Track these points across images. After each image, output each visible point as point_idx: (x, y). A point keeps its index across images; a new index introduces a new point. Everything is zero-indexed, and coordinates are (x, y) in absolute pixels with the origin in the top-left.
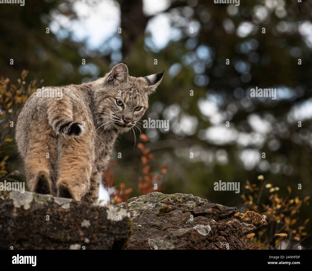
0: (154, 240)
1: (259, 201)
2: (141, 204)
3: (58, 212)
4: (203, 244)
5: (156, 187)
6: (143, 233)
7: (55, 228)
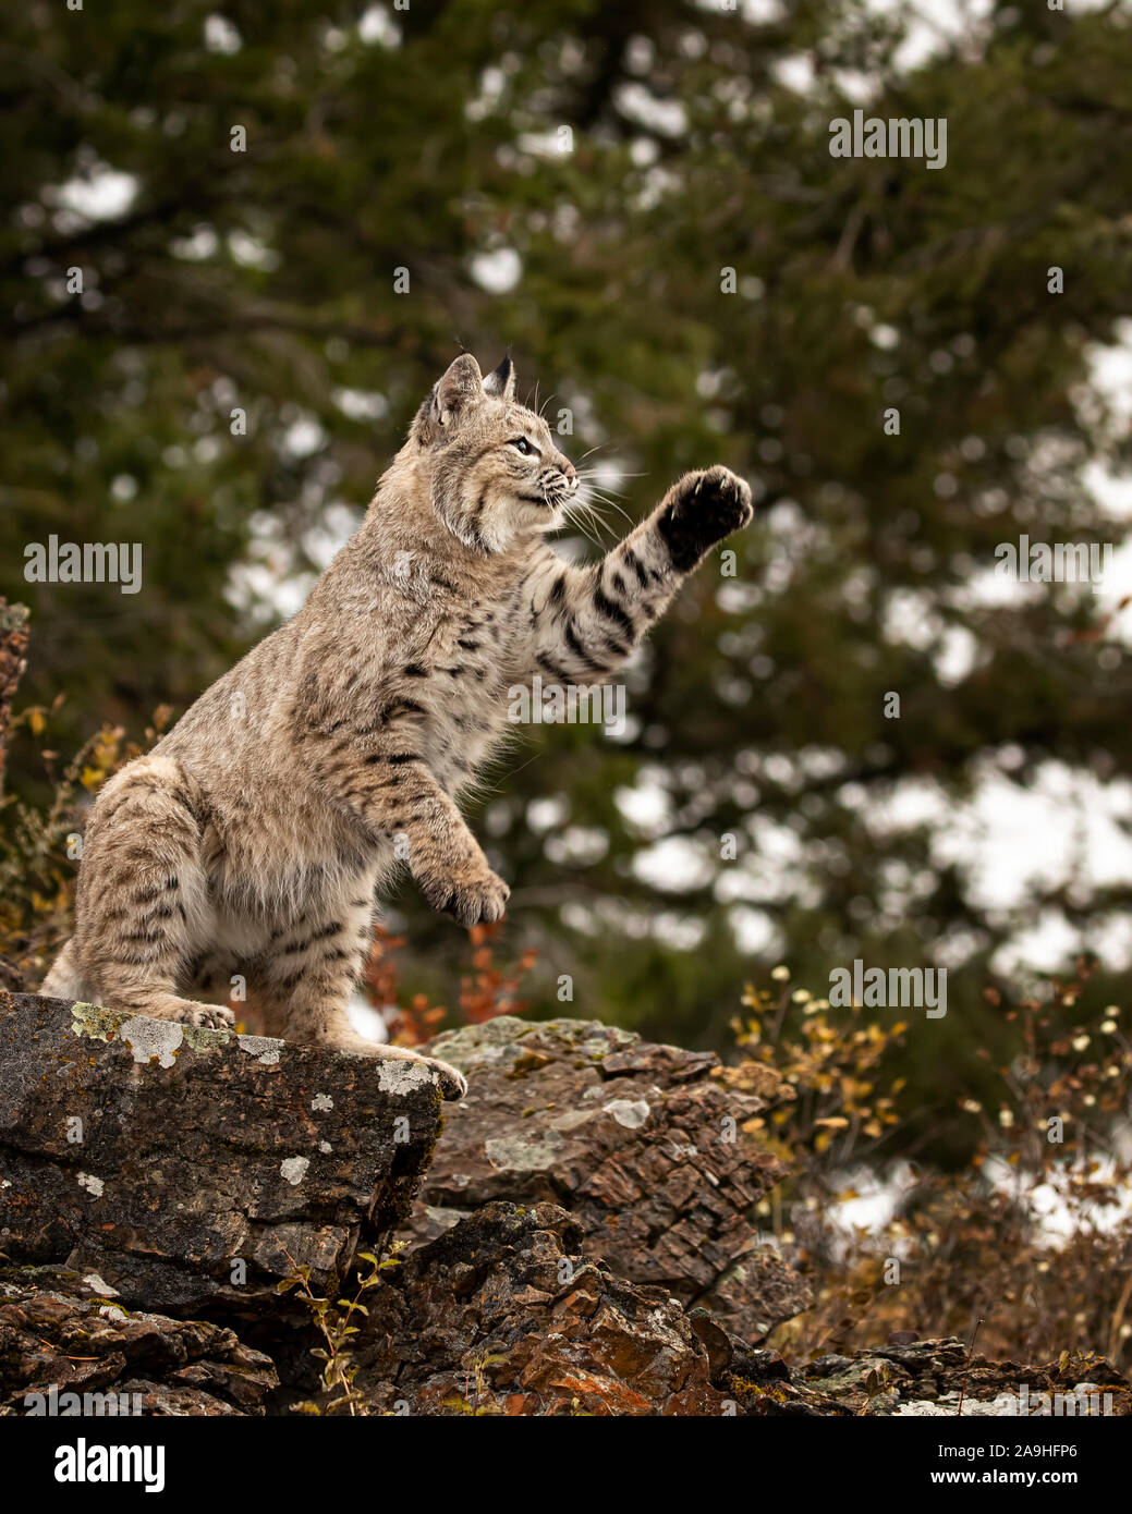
0: (502, 1142)
1: (774, 1034)
2: (465, 1049)
3: (248, 1071)
4: (629, 1149)
5: (504, 1004)
6: (471, 1125)
7: (243, 1116)
